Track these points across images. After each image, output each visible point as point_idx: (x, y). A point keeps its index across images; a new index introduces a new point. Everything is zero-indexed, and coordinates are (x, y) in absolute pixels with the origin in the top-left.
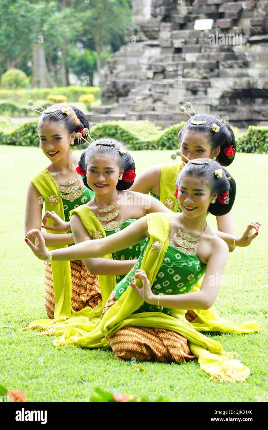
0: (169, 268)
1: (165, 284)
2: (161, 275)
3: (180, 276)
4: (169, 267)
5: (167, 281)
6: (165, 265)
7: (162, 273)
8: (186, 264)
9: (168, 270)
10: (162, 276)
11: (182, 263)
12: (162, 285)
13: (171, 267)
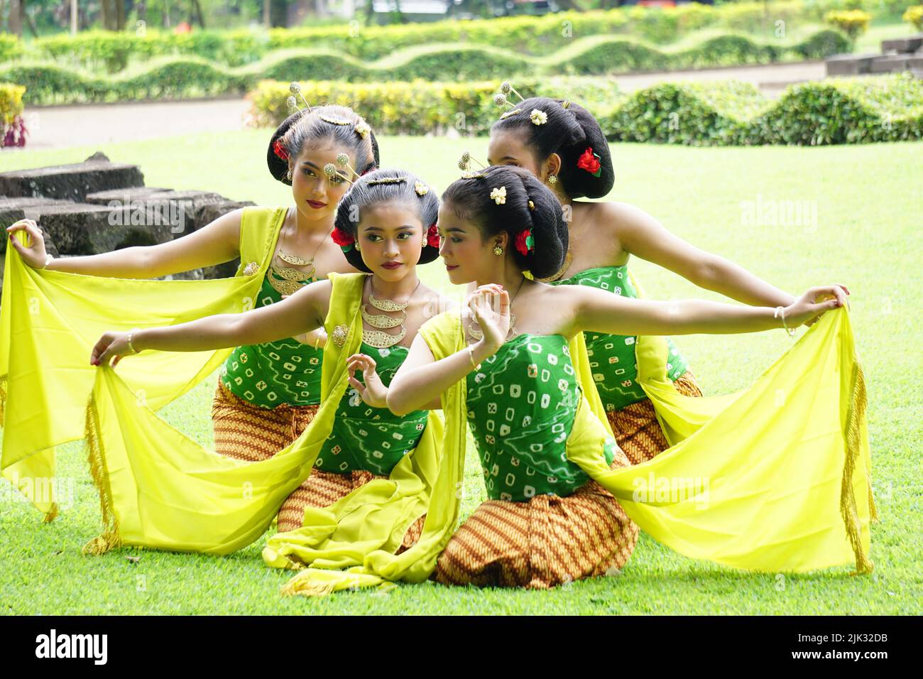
0: (491, 387)
1: (510, 417)
2: (492, 408)
3: (518, 384)
4: (490, 385)
5: (509, 409)
6: (482, 390)
7: (492, 404)
8: (510, 358)
9: (495, 392)
10: (495, 408)
11: (503, 361)
12: (507, 423)
13: (493, 382)
